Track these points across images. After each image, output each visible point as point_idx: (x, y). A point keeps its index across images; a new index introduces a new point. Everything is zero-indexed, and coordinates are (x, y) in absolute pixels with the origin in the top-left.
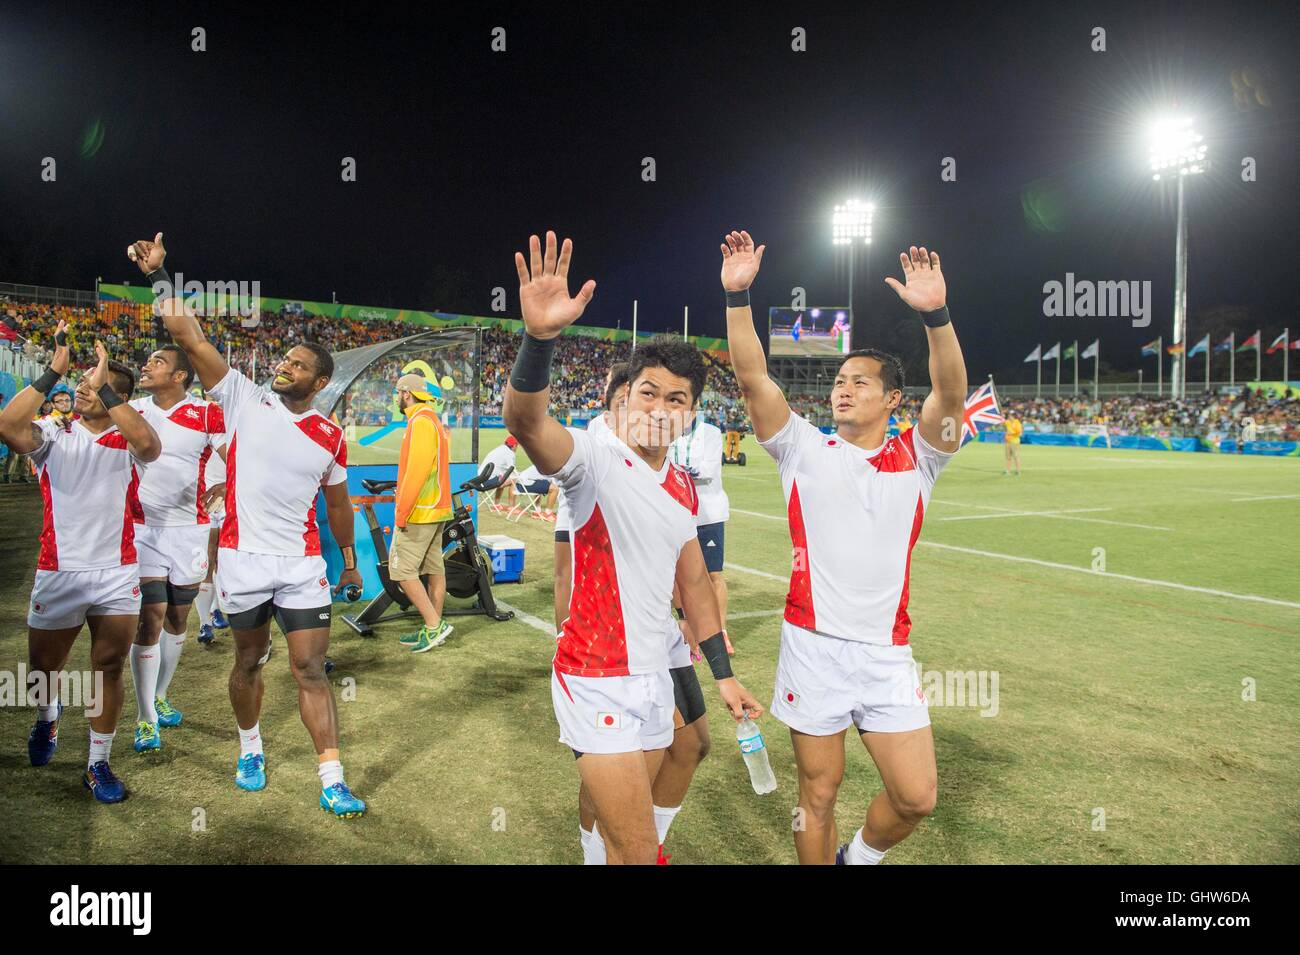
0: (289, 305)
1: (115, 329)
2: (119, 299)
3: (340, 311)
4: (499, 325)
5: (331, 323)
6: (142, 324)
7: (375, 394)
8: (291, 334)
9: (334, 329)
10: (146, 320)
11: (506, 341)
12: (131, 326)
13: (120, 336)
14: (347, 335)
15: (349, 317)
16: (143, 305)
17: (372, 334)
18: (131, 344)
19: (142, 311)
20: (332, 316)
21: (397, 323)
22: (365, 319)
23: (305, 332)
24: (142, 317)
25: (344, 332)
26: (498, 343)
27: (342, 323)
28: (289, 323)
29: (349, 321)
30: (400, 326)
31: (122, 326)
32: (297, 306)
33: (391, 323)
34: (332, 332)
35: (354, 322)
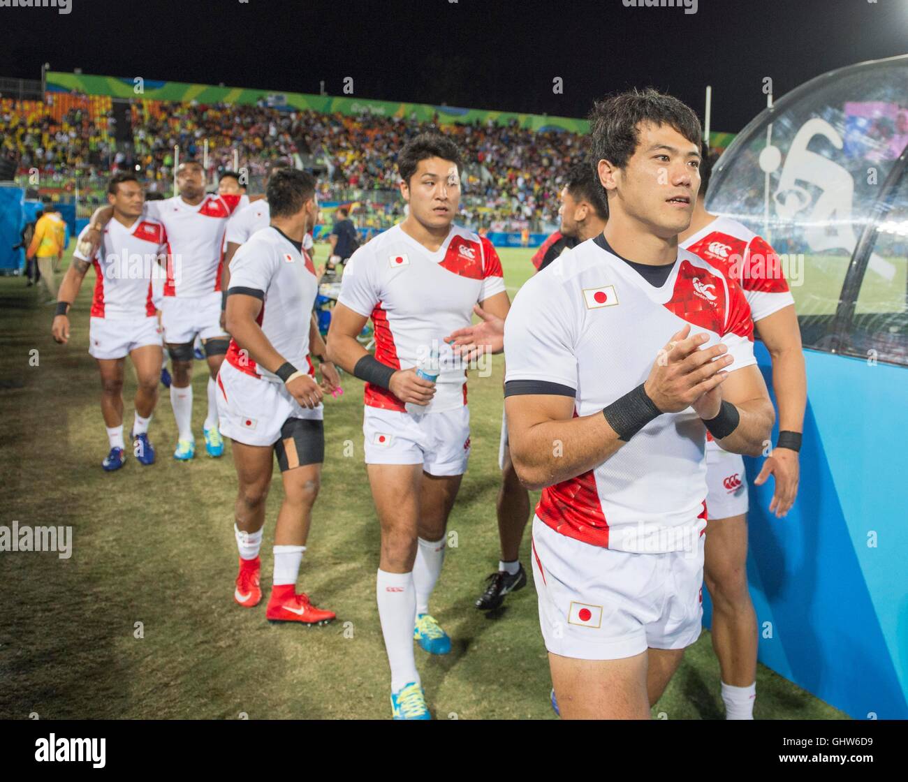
0: (271, 98)
1: (66, 126)
2: (69, 91)
3: (329, 104)
4: (516, 122)
5: (319, 118)
6: (97, 120)
7: (378, 205)
8: (273, 131)
9: (324, 125)
10: (102, 116)
11: (526, 141)
12: (85, 123)
13: (73, 134)
14: (340, 133)
15: (340, 113)
16: (97, 98)
17: (369, 132)
18: (85, 144)
19: (97, 105)
20: (321, 111)
21: (396, 119)
22: (358, 114)
23: (289, 129)
24: (97, 112)
25: (336, 129)
26: (518, 144)
27: (334, 120)
28: (270, 119)
29: (340, 116)
30: (401, 123)
31: (73, 123)
32: (280, 99)
33: (389, 119)
34: (321, 130)
35: (346, 117)
